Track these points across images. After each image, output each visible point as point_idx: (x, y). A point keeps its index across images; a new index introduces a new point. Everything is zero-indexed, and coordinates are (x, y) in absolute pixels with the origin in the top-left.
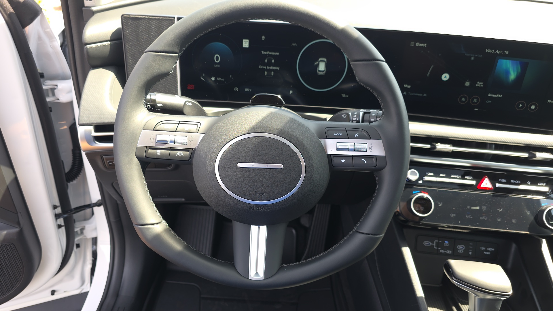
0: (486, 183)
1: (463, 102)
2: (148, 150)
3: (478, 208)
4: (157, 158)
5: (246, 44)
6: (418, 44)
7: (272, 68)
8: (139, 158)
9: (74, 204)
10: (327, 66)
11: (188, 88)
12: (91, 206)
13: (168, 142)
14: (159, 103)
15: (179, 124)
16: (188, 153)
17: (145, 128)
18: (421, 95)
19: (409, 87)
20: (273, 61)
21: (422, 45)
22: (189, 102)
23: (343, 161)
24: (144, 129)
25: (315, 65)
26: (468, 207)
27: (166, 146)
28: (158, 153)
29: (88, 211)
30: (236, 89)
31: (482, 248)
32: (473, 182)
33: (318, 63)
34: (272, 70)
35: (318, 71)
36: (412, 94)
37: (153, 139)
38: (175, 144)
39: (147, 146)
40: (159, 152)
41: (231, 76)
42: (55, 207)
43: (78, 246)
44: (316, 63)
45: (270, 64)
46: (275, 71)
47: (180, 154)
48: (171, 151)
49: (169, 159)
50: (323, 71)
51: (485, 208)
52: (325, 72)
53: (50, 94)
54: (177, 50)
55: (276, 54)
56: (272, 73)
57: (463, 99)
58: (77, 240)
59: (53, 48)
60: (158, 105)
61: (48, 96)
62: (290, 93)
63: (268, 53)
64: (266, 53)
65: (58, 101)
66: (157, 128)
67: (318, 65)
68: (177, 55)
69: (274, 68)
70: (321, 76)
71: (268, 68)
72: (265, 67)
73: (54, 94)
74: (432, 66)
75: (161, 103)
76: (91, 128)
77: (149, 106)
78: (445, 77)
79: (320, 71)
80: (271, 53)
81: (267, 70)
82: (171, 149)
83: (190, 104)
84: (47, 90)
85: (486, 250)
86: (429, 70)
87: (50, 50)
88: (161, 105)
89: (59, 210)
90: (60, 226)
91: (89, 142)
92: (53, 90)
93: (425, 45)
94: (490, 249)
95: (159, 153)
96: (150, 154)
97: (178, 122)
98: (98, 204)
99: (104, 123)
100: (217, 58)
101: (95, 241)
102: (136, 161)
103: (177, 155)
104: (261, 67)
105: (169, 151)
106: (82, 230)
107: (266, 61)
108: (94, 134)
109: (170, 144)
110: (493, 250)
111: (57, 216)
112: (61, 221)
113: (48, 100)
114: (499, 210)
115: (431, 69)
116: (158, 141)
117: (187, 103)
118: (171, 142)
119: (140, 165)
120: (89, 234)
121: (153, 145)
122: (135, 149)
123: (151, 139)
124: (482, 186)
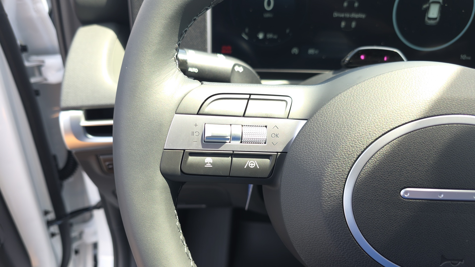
2: (187, 158)
4: (206, 174)
7: (353, 15)
8: (165, 175)
9: (69, 208)
10: (442, 11)
12: (89, 209)
13: (228, 139)
14: (193, 67)
15: (250, 101)
16: (267, 161)
17: (180, 110)
20: (356, 5)
22: (239, 66)
24: (177, 112)
25: (423, 9)
27: (224, 148)
28: (207, 163)
29: (87, 214)
30: (295, 51)
33: (427, 5)
34: (354, 19)
35: (426, 19)
37: (197, 134)
38: (241, 142)
39: (184, 150)
40: (209, 160)
41: (288, 31)
42: (46, 213)
43: (77, 252)
44: (425, 6)
45: (350, 9)
46: (358, 20)
47: (252, 164)
48: (234, 159)
49: (229, 176)
50: (435, 19)
52: (438, 20)
53: (37, 73)
56: (354, 24)
58: (75, 246)
59: (38, 11)
60: (190, 70)
61: (34, 75)
65: (45, 82)
66: (206, 109)
67: (428, 9)
69: (357, 16)
70: (431, 26)
71: (347, 15)
72: (342, 15)
73: (40, 74)
76: (80, 114)
79: (430, 19)
81: (345, 19)
82: (233, 155)
83: (241, 70)
84: (32, 68)
87: (34, 14)
88: (196, 71)
89: (52, 216)
90: (53, 235)
91: (77, 136)
92: (39, 67)
95: (210, 163)
96: (192, 165)
97: (248, 96)
98: (97, 207)
99: (99, 106)
100: (269, 3)
101: (95, 246)
102: (161, 181)
103: (245, 167)
104: (336, 15)
105: (230, 158)
106: (81, 234)
107: (345, 4)
108: (85, 123)
109: (234, 143)
111: (49, 224)
112: (55, 229)
113: (33, 80)
116: (208, 138)
117: (237, 69)
118: (235, 138)
119: (169, 189)
120: (89, 239)
121: (197, 146)
122: (160, 157)
123: (193, 134)
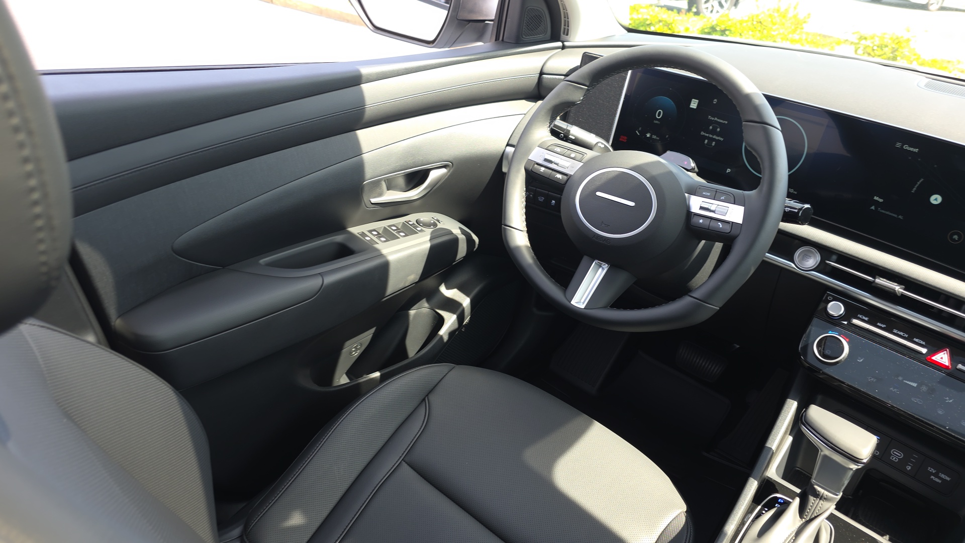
0: (943, 358)
1: (954, 240)
2: (536, 165)
3: (915, 385)
5: (694, 105)
6: (906, 147)
7: (715, 137)
11: (621, 139)
13: (553, 162)
14: (572, 135)
15: (569, 150)
16: (565, 177)
18: (895, 216)
19: (881, 200)
20: (718, 130)
21: (911, 149)
22: (602, 144)
23: (701, 221)
24: (539, 146)
26: (900, 378)
27: (550, 166)
28: (541, 170)
31: (930, 469)
32: (924, 351)
34: (714, 140)
36: (883, 211)
37: (543, 157)
39: (536, 162)
41: (668, 136)
45: (714, 132)
46: (717, 141)
47: (559, 176)
51: (926, 389)
54: (588, 84)
55: (724, 122)
56: (714, 144)
57: (956, 237)
60: (570, 136)
62: (727, 171)
63: (716, 119)
64: (713, 119)
68: (586, 88)
69: (717, 138)
71: (711, 136)
72: (708, 135)
74: (922, 180)
75: (574, 136)
77: (562, 135)
78: (936, 199)
80: (719, 120)
81: (708, 138)
82: (553, 170)
83: (603, 146)
85: (936, 475)
86: (917, 184)
88: (573, 138)
93: (916, 150)
94: (943, 476)
95: (543, 170)
96: (537, 169)
97: (569, 148)
100: (659, 114)
103: (555, 176)
104: (703, 133)
105: (551, 171)
107: (711, 127)
110: (948, 479)
114: (947, 400)
115: (919, 183)
116: (545, 159)
117: (599, 145)
118: (556, 164)
121: (541, 162)
122: (526, 162)
123: (541, 156)
124: (934, 358)
